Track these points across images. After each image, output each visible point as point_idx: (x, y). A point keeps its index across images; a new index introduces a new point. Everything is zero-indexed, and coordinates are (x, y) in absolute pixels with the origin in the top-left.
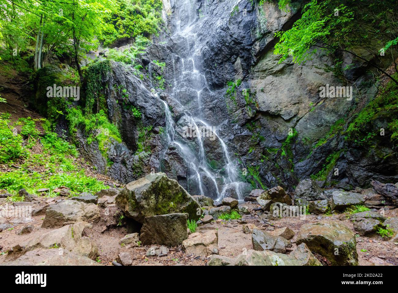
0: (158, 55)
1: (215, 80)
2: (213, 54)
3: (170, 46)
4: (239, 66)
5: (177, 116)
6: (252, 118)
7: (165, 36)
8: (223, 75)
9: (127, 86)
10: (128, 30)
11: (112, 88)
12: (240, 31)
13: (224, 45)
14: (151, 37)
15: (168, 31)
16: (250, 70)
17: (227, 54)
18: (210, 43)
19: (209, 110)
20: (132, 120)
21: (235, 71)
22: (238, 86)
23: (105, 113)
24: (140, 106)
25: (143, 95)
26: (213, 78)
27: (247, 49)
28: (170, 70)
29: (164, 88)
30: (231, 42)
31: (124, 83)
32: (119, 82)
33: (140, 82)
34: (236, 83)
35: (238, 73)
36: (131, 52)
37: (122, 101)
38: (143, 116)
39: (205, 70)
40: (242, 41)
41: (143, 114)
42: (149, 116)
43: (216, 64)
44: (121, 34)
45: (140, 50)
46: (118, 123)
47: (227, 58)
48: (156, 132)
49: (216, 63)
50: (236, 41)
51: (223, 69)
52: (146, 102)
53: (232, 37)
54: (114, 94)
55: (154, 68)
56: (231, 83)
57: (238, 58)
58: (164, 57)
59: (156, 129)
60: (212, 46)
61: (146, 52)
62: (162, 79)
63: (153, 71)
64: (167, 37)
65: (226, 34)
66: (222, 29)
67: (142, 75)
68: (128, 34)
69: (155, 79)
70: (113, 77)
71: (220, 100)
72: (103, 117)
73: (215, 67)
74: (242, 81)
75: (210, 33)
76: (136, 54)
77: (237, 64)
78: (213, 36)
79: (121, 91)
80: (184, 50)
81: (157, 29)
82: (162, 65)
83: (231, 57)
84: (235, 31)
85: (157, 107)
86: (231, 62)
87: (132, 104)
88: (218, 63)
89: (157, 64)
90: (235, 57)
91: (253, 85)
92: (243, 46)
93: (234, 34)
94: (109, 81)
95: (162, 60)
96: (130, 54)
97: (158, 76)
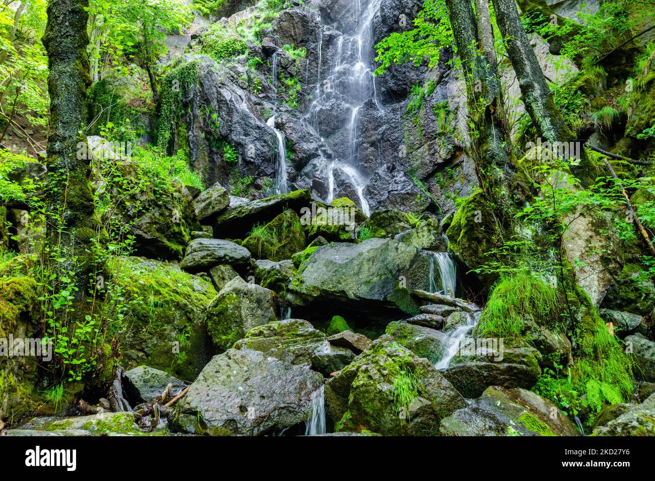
5: (301, 159)
9: (219, 107)
11: (198, 112)
20: (223, 167)
22: (429, 96)
23: (186, 155)
24: (235, 142)
25: (243, 122)
31: (216, 103)
32: (207, 101)
34: (425, 89)
35: (430, 69)
37: (210, 133)
38: (240, 160)
41: (240, 157)
42: (249, 159)
46: (203, 172)
48: (258, 187)
52: (246, 135)
54: (200, 123)
59: (259, 182)
70: (200, 92)
72: (182, 162)
74: (437, 84)
79: (210, 117)
85: (263, 144)
87: (224, 139)
94: (192, 101)
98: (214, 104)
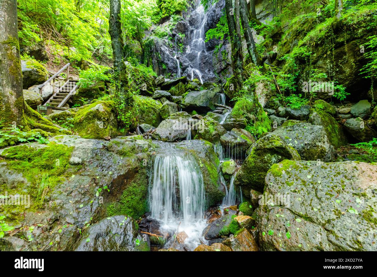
5: (184, 68)
9: (161, 53)
11: (155, 54)
22: (220, 48)
24: (166, 63)
25: (167, 57)
29: (183, 51)
32: (157, 51)
33: (167, 50)
37: (159, 61)
41: (167, 67)
42: (170, 68)
48: (172, 76)
52: (169, 61)
54: (155, 57)
56: (217, 46)
59: (173, 74)
62: (182, 45)
67: (172, 44)
69: (179, 46)
70: (155, 48)
74: (223, 45)
85: (174, 64)
87: (163, 62)
91: (228, 47)
94: (153, 51)
98: (159, 52)
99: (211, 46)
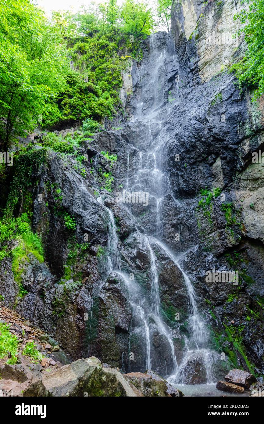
0: (108, 145)
1: (183, 185)
2: (182, 150)
3: (125, 134)
4: (219, 170)
5: (125, 232)
6: (235, 247)
7: (120, 120)
8: (194, 180)
9: (63, 185)
10: (75, 110)
11: (44, 186)
12: (222, 124)
13: (199, 140)
14: (103, 121)
15: (125, 114)
16: (234, 177)
17: (203, 153)
18: (180, 136)
19: (172, 227)
20: (63, 233)
21: (213, 176)
22: (216, 198)
23: (29, 217)
24: (75, 214)
25: (82, 199)
26: (181, 182)
27: (231, 148)
28: (123, 166)
29: (111, 189)
30: (209, 137)
31: (60, 181)
32: (53, 179)
33: (80, 181)
34: (213, 193)
35: (216, 179)
36: (74, 138)
37: (54, 204)
38: (78, 228)
39: (170, 170)
40: (224, 138)
41: (78, 226)
42: (86, 229)
43: (186, 165)
44: (65, 115)
45: (87, 136)
46: (43, 234)
47: (203, 157)
48: (93, 253)
49: (187, 163)
50: (217, 137)
51: (195, 171)
52: (85, 209)
53: (211, 131)
54: (45, 194)
55: (101, 162)
56: (206, 191)
57: (219, 159)
58: (117, 149)
59: (94, 248)
60: (183, 140)
61: (93, 140)
62: (111, 176)
63: (99, 166)
64: (123, 121)
65: (203, 126)
66: (198, 121)
67: (84, 169)
68: (74, 115)
69: (100, 176)
70: (47, 171)
71: (188, 214)
72: (25, 223)
73: (184, 168)
74: (222, 191)
75: (181, 122)
76: (81, 141)
77: (217, 167)
78: (185, 127)
79: (54, 191)
80: (144, 141)
81: (111, 111)
82: (113, 158)
83: (207, 157)
84: (216, 125)
85: (99, 218)
86: (208, 164)
87: (66, 210)
88: (190, 164)
89: (107, 157)
90: (214, 157)
91: (238, 198)
92: (226, 144)
93: (214, 128)
94: (40, 176)
95: (113, 151)
96: (73, 141)
97: (105, 173)
98: (59, 182)
99: (186, 189)
